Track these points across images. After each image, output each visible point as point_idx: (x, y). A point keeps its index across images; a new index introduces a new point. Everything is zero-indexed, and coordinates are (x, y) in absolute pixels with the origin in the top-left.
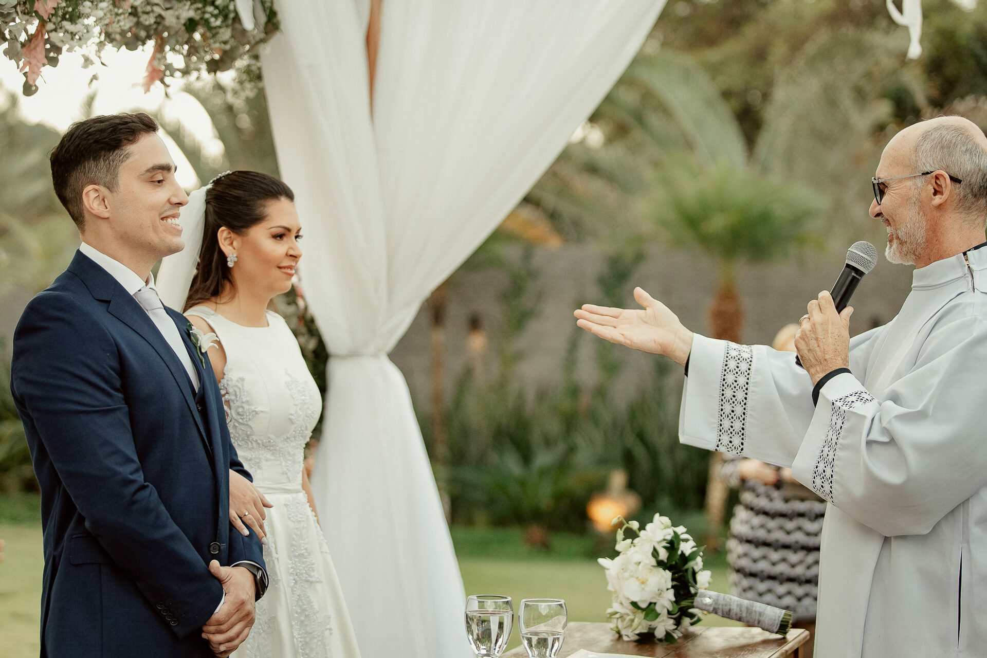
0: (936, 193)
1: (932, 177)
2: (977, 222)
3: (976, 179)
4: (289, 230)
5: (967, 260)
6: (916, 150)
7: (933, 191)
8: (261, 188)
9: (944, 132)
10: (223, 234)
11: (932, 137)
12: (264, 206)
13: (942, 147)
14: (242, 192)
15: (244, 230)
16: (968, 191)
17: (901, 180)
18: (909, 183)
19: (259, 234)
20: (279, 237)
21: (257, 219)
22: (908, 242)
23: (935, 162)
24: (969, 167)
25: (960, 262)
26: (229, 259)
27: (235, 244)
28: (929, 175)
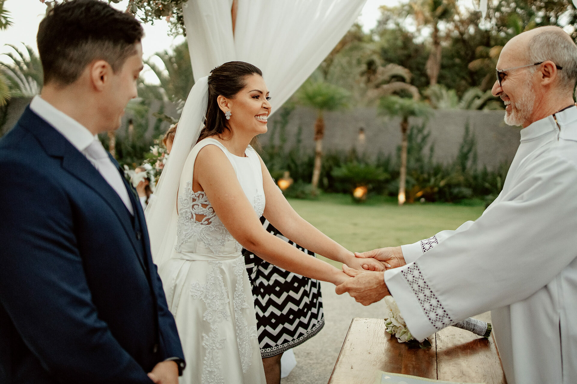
0: (544, 76)
1: (542, 66)
2: (568, 94)
3: (570, 66)
4: (261, 92)
5: (555, 119)
6: (529, 48)
7: (542, 75)
8: (241, 69)
9: (549, 36)
10: (220, 100)
11: (541, 39)
12: (244, 79)
13: (548, 45)
14: (228, 73)
15: (233, 95)
16: (565, 74)
17: (518, 70)
18: (525, 71)
19: (243, 96)
20: (256, 97)
21: (240, 88)
22: (522, 110)
23: (544, 55)
24: (567, 58)
25: (551, 121)
26: (226, 115)
27: (229, 105)
28: (539, 65)
